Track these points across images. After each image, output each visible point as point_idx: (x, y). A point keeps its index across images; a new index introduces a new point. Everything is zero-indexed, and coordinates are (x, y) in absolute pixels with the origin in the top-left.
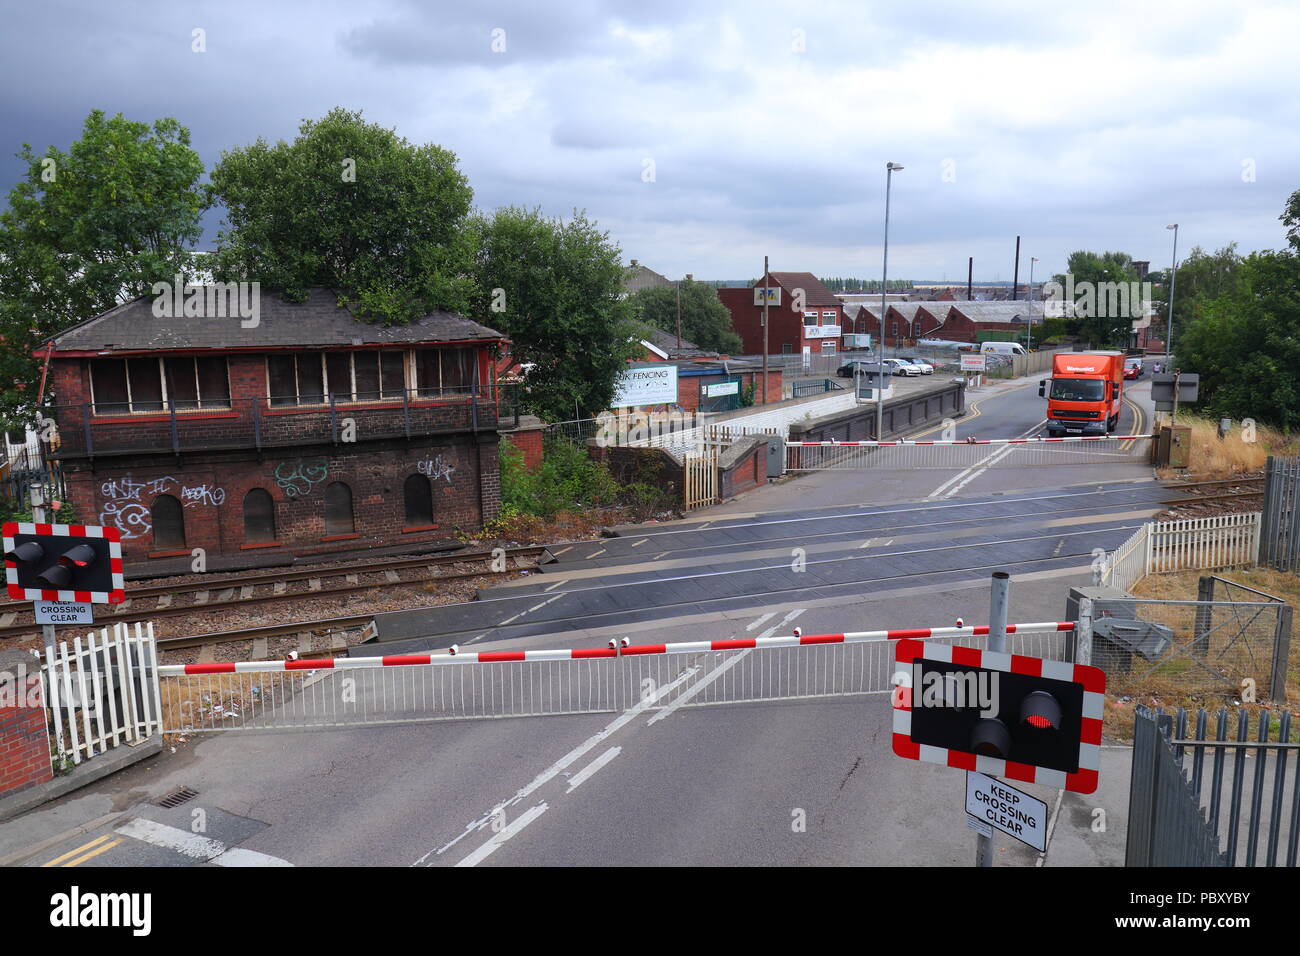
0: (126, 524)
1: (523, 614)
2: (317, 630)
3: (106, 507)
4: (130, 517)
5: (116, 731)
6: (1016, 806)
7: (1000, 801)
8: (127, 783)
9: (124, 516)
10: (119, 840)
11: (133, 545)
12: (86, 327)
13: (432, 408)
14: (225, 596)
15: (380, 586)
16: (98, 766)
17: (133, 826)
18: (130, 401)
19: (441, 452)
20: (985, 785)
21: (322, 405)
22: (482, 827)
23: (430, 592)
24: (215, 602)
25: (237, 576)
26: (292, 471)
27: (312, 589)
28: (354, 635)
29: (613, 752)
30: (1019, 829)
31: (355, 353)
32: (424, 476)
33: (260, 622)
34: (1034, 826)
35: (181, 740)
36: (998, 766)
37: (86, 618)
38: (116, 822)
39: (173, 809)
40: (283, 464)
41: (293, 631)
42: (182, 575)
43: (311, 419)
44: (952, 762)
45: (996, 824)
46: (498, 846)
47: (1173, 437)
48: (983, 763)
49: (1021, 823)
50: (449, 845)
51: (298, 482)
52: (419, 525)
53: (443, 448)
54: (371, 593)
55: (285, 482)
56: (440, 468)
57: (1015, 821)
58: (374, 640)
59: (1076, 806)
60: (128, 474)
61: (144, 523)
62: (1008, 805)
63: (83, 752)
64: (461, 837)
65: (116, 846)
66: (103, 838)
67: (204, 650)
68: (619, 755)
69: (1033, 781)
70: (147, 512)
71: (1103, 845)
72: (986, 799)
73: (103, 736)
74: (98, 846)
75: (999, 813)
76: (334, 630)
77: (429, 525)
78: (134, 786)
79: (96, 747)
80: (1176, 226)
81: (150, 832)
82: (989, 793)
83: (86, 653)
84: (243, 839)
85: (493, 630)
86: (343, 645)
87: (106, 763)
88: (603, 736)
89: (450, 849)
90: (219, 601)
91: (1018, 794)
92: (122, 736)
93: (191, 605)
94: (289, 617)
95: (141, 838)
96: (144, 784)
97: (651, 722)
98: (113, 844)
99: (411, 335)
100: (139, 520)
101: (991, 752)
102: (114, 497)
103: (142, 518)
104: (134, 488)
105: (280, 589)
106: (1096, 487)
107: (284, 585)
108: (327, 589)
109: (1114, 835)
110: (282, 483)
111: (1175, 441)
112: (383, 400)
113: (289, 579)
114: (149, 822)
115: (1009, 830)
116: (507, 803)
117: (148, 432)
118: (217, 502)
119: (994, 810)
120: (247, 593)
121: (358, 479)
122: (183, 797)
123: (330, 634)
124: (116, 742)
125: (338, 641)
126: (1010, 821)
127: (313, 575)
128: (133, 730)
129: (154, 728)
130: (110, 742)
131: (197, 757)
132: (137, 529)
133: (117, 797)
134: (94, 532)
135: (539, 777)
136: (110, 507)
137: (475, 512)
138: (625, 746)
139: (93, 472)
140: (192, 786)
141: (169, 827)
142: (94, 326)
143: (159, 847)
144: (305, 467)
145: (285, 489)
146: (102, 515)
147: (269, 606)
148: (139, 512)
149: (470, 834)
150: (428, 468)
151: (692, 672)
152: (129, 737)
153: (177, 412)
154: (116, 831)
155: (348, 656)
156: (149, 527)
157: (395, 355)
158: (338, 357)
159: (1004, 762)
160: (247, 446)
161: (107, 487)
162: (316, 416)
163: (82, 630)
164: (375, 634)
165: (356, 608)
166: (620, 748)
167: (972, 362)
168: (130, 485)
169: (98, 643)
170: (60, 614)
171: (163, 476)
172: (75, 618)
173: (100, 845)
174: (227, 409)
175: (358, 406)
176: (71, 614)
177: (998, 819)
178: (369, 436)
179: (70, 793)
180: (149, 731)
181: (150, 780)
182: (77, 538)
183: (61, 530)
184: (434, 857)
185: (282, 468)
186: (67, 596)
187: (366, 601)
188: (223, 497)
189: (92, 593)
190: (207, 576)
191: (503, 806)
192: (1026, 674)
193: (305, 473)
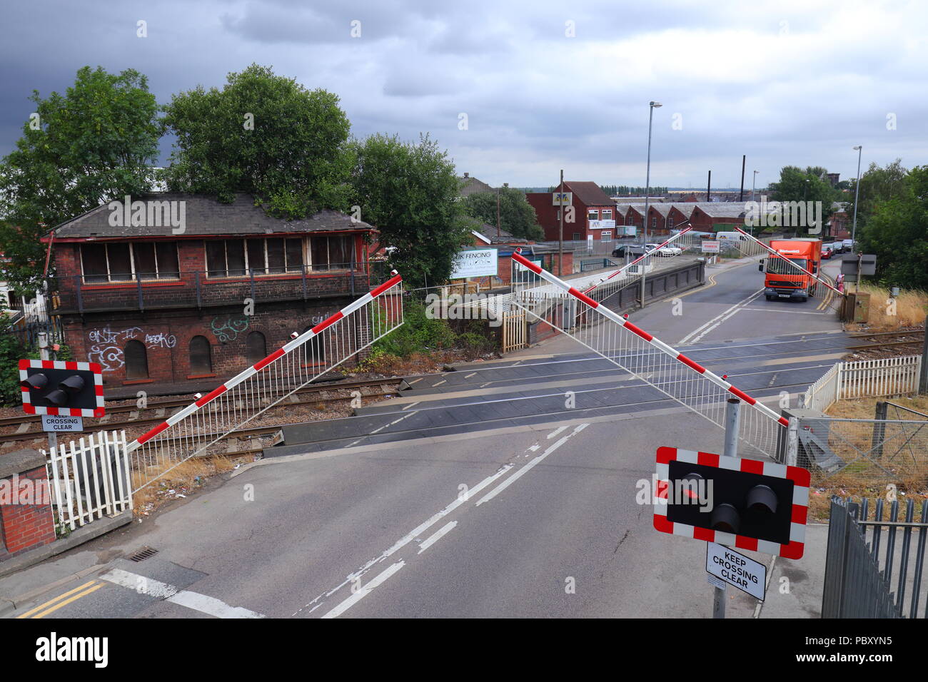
0: (107, 361)
1: (387, 426)
2: (241, 437)
3: (92, 349)
4: (109, 356)
5: (100, 507)
6: (743, 568)
7: (732, 563)
8: (108, 544)
9: (105, 355)
10: (103, 584)
11: (111, 375)
12: (77, 221)
13: (322, 279)
15: (285, 406)
16: (88, 532)
17: (112, 574)
18: (109, 273)
19: (328, 310)
20: (721, 553)
21: (244, 276)
22: (358, 577)
23: (321, 410)
25: (185, 398)
26: (223, 324)
27: (238, 408)
28: (267, 440)
29: (451, 525)
30: (745, 584)
31: (267, 240)
33: (201, 431)
34: (756, 582)
35: (146, 513)
36: (731, 539)
37: (78, 427)
38: (99, 572)
39: (140, 562)
40: (217, 318)
43: (236, 287)
44: (697, 536)
45: (729, 580)
46: (370, 591)
47: (856, 301)
48: (719, 536)
49: (747, 580)
50: (335, 590)
51: (227, 331)
52: (313, 362)
53: (330, 308)
54: (279, 410)
55: (218, 331)
57: (742, 578)
58: (282, 444)
59: (785, 567)
60: (108, 325)
61: (119, 360)
62: (738, 566)
63: (77, 522)
64: (343, 585)
65: (100, 588)
66: (92, 583)
67: (161, 450)
68: (455, 527)
69: (756, 550)
70: (122, 352)
71: (805, 595)
72: (721, 562)
73: (91, 511)
74: (88, 588)
75: (731, 573)
76: (253, 437)
78: (113, 545)
79: (86, 519)
80: (860, 147)
81: (124, 579)
82: (723, 558)
83: (78, 452)
84: (189, 584)
85: (366, 437)
86: (259, 447)
87: (93, 530)
88: (444, 513)
89: (336, 592)
91: (745, 559)
92: (104, 511)
93: (153, 418)
94: (221, 427)
95: (117, 582)
96: (120, 545)
97: (478, 503)
98: (98, 587)
99: (307, 226)
100: (116, 358)
101: (726, 528)
102: (98, 341)
103: (118, 356)
104: (112, 335)
106: (800, 337)
108: (248, 407)
110: (216, 332)
111: (858, 303)
112: (287, 273)
114: (123, 572)
115: (738, 585)
116: (376, 561)
117: (122, 295)
118: (171, 345)
119: (727, 570)
121: (269, 329)
122: (146, 554)
123: (251, 439)
124: (100, 515)
125: (256, 444)
126: (739, 578)
128: (112, 506)
129: (127, 505)
130: (95, 515)
131: (157, 526)
132: (114, 364)
133: (101, 553)
134: (83, 366)
135: (398, 542)
136: (96, 349)
138: (459, 521)
139: (83, 323)
140: (154, 546)
141: (137, 575)
142: (83, 221)
143: (130, 589)
144: (232, 321)
145: (218, 337)
146: (90, 354)
147: (207, 419)
148: (116, 352)
149: (349, 583)
151: (508, 468)
152: (109, 512)
153: (142, 281)
154: (100, 578)
155: (263, 457)
156: (123, 363)
157: (296, 241)
158: (256, 242)
159: (735, 535)
160: (192, 306)
161: (93, 335)
162: (240, 284)
163: (76, 436)
164: (282, 440)
165: (269, 421)
166: (456, 522)
167: (710, 246)
168: (109, 333)
169: (87, 445)
170: (60, 425)
171: (132, 327)
172: (70, 427)
173: (90, 588)
174: (177, 280)
175: (269, 278)
176: (68, 424)
177: (730, 577)
178: (278, 299)
179: (67, 550)
180: (123, 507)
181: (124, 542)
182: (71, 371)
183: (60, 365)
184: (324, 599)
185: (216, 321)
186: (65, 412)
187: (276, 416)
188: (175, 342)
189: (83, 410)
190: (163, 397)
191: (373, 562)
192: (751, 473)
193: (233, 325)
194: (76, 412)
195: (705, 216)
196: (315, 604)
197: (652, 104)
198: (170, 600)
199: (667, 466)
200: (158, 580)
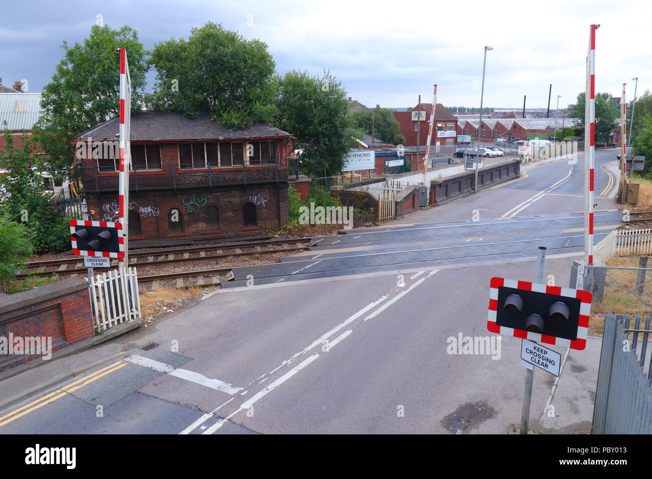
1: (302, 269)
2: (205, 275)
3: (105, 216)
5: (121, 316)
6: (546, 356)
7: (538, 353)
8: (127, 339)
10: (127, 364)
12: (94, 130)
13: (257, 170)
14: (161, 259)
15: (234, 255)
16: (113, 332)
17: (131, 358)
18: (115, 166)
19: (261, 192)
20: (531, 346)
21: (204, 168)
22: (289, 363)
23: (257, 259)
24: (156, 261)
25: (166, 249)
26: (190, 200)
27: (201, 256)
28: (222, 277)
29: (348, 333)
30: (546, 366)
31: (220, 143)
32: (252, 204)
33: (179, 270)
34: (554, 365)
35: (149, 321)
36: (537, 337)
37: (107, 264)
38: (124, 356)
39: (149, 351)
40: (186, 197)
41: (195, 275)
42: (141, 248)
43: (199, 175)
44: (516, 335)
45: (536, 364)
46: (297, 371)
47: (629, 189)
48: (531, 335)
49: (548, 363)
50: (275, 370)
51: (193, 205)
52: (250, 227)
53: (262, 190)
54: (229, 258)
55: (187, 204)
56: (260, 200)
57: (545, 362)
58: (233, 280)
59: (572, 363)
60: (115, 200)
62: (542, 355)
63: (107, 325)
64: (280, 367)
65: (125, 366)
66: (119, 363)
67: (154, 282)
68: (351, 334)
69: (554, 344)
71: (585, 381)
72: (531, 352)
73: (116, 318)
74: (118, 366)
75: (537, 359)
76: (213, 275)
77: (255, 227)
78: (130, 340)
79: (113, 323)
80: (637, 79)
81: (139, 361)
82: (532, 349)
83: (108, 280)
84: (181, 365)
85: (288, 276)
86: (218, 282)
87: (117, 330)
88: (343, 325)
89: (275, 372)
90: (158, 261)
91: (547, 350)
92: (124, 319)
93: (146, 262)
94: (192, 268)
95: (136, 363)
96: (135, 340)
97: (366, 319)
98: (124, 365)
99: (247, 135)
101: (534, 329)
102: (108, 211)
104: (118, 207)
105: (186, 256)
107: (188, 254)
108: (209, 256)
109: (591, 377)
110: (186, 206)
112: (232, 166)
113: (191, 251)
114: (138, 356)
115: (542, 367)
116: (300, 353)
118: (156, 214)
119: (535, 357)
120: (171, 257)
121: (221, 204)
122: (151, 346)
123: (212, 276)
124: (121, 321)
125: (216, 280)
126: (543, 363)
127: (202, 249)
128: (128, 316)
129: (137, 315)
130: (118, 321)
131: (157, 330)
133: (123, 345)
134: (111, 225)
135: (314, 342)
136: (107, 216)
137: (276, 221)
138: (354, 330)
139: (99, 199)
140: (156, 342)
141: (147, 359)
142: (98, 130)
143: (144, 367)
144: (196, 198)
145: (187, 209)
146: (103, 219)
147: (182, 263)
149: (284, 366)
150: (254, 200)
151: (384, 297)
152: (127, 319)
153: (137, 171)
154: (125, 359)
155: (221, 288)
157: (239, 144)
158: (212, 144)
159: (541, 335)
160: (170, 187)
161: (105, 207)
162: (201, 173)
163: (105, 270)
164: (233, 277)
165: (223, 265)
166: (351, 331)
167: (524, 150)
168: (116, 206)
169: (113, 276)
170: (95, 262)
171: (131, 202)
172: (102, 264)
173: (118, 365)
174: (160, 170)
175: (221, 169)
176: (100, 263)
177: (537, 362)
178: (227, 184)
179: (103, 343)
180: (135, 317)
181: (137, 338)
182: (103, 227)
183: (96, 224)
184: (268, 375)
185: (185, 198)
186: (99, 254)
187: (227, 262)
188: (158, 212)
189: (110, 253)
190: (152, 249)
191: (298, 354)
192: (553, 294)
193: (197, 202)
194: (106, 254)
195: (521, 128)
196: (262, 379)
197: (486, 48)
198: (170, 374)
199: (497, 290)
200: (161, 362)
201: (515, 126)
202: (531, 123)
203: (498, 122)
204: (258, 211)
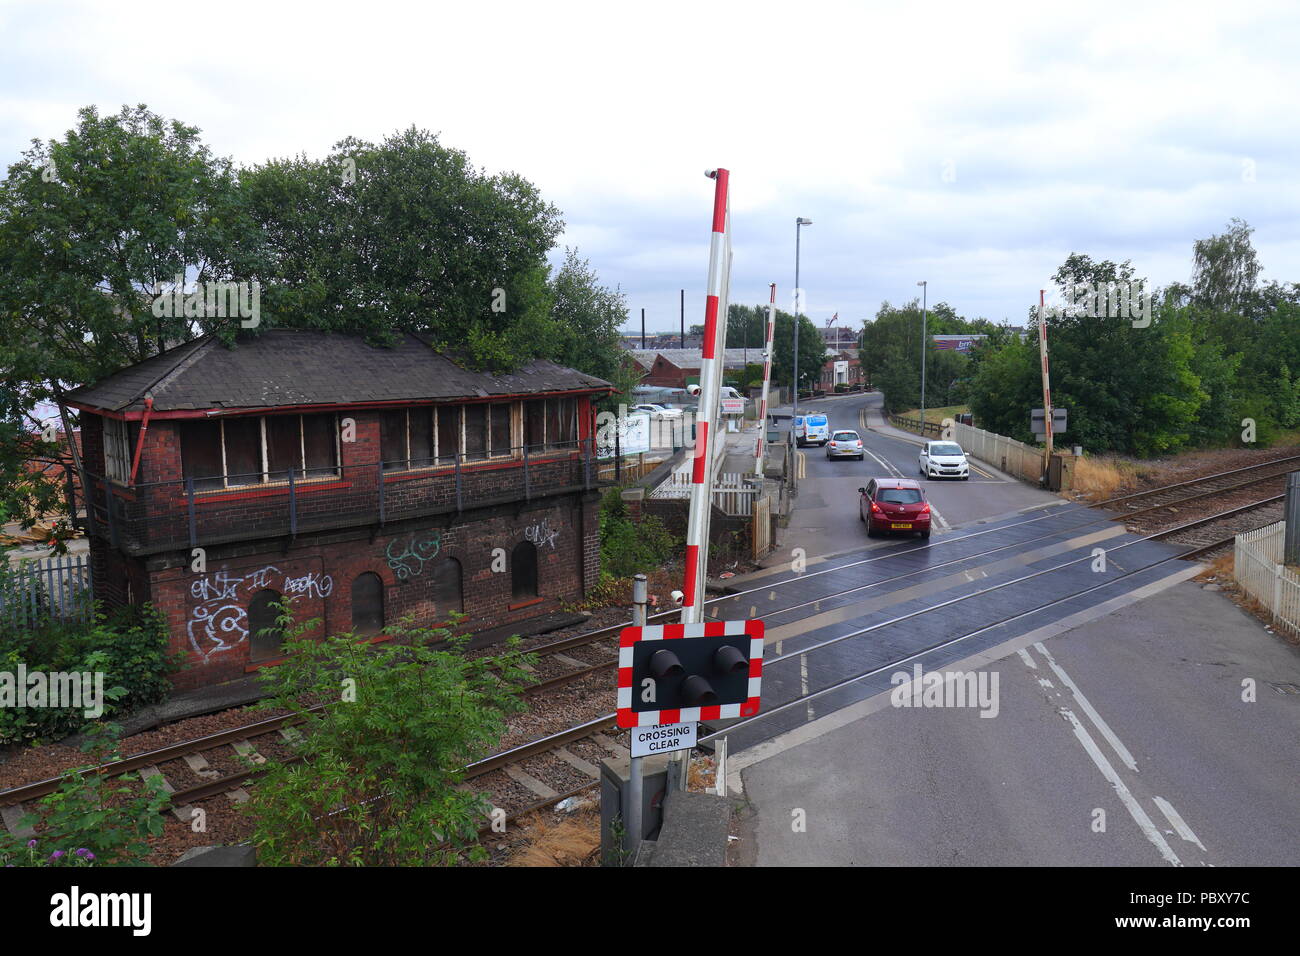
0: (219, 633)
3: (195, 612)
4: (224, 622)
9: (217, 622)
11: (225, 658)
12: (169, 379)
13: (540, 466)
18: (225, 474)
19: (546, 515)
21: (432, 468)
26: (404, 549)
31: (466, 406)
32: (531, 543)
40: (395, 540)
43: (425, 486)
47: (1063, 464)
51: (410, 561)
52: (525, 600)
53: (549, 511)
55: (397, 560)
56: (545, 532)
60: (224, 567)
61: (240, 629)
70: (245, 614)
77: (533, 600)
80: (925, 283)
100: (235, 625)
102: (206, 597)
103: (238, 623)
104: (230, 584)
110: (393, 564)
111: (1065, 467)
112: (491, 459)
117: (234, 513)
118: (324, 593)
121: (469, 551)
132: (230, 638)
134: (735, 628)
136: (203, 613)
137: (575, 579)
139: (184, 568)
144: (417, 543)
145: (395, 572)
146: (190, 623)
148: (234, 614)
150: (534, 534)
156: (246, 633)
157: (503, 406)
158: (450, 410)
160: (370, 520)
161: (197, 586)
162: (430, 481)
167: (732, 406)
168: (225, 581)
170: (660, 740)
171: (264, 567)
174: (334, 478)
175: (471, 467)
176: (672, 738)
178: (481, 502)
182: (713, 638)
185: (393, 546)
188: (330, 586)
189: (722, 706)
193: (417, 550)
194: (710, 712)
195: (671, 367)
197: (799, 221)
201: (661, 362)
202: (685, 357)
203: (659, 355)
204: (540, 559)
